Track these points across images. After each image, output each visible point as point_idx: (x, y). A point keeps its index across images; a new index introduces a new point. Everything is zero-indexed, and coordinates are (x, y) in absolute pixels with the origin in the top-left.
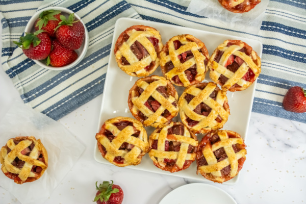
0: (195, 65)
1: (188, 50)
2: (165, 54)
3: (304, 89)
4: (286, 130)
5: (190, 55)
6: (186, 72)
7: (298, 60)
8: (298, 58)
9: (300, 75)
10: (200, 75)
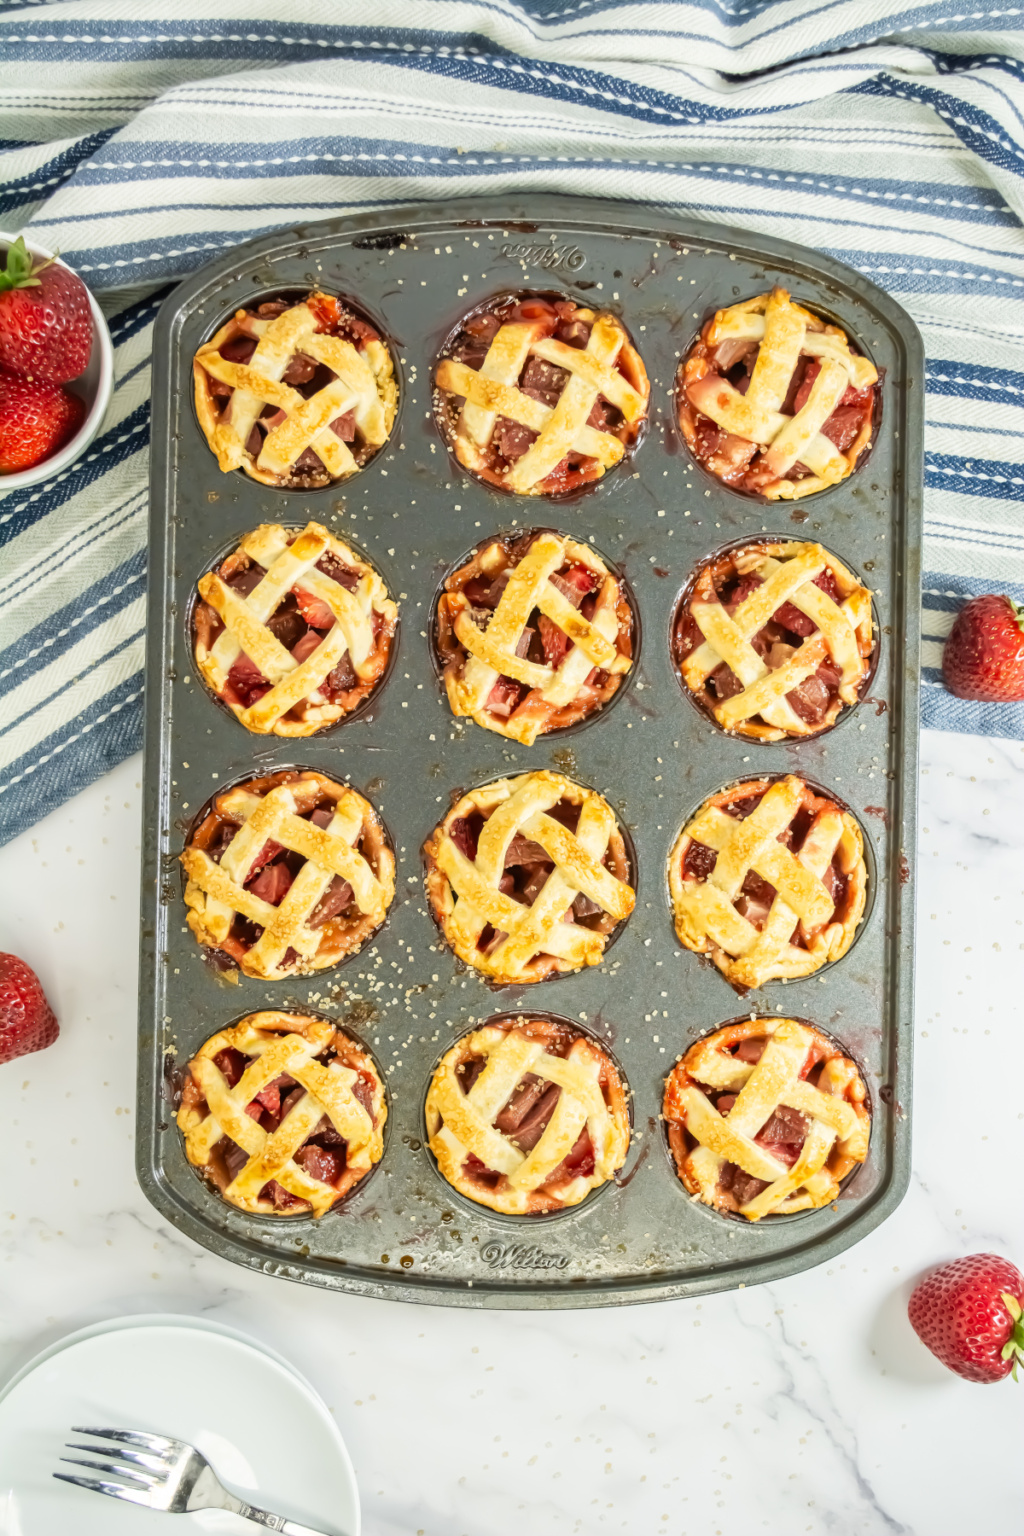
0: (325, 1119)
1: (275, 1075)
2: (195, 1116)
3: (1016, 604)
4: (972, 779)
5: (290, 1090)
6: (299, 1159)
7: (989, 489)
8: (990, 482)
9: (1004, 552)
10: (360, 1147)
